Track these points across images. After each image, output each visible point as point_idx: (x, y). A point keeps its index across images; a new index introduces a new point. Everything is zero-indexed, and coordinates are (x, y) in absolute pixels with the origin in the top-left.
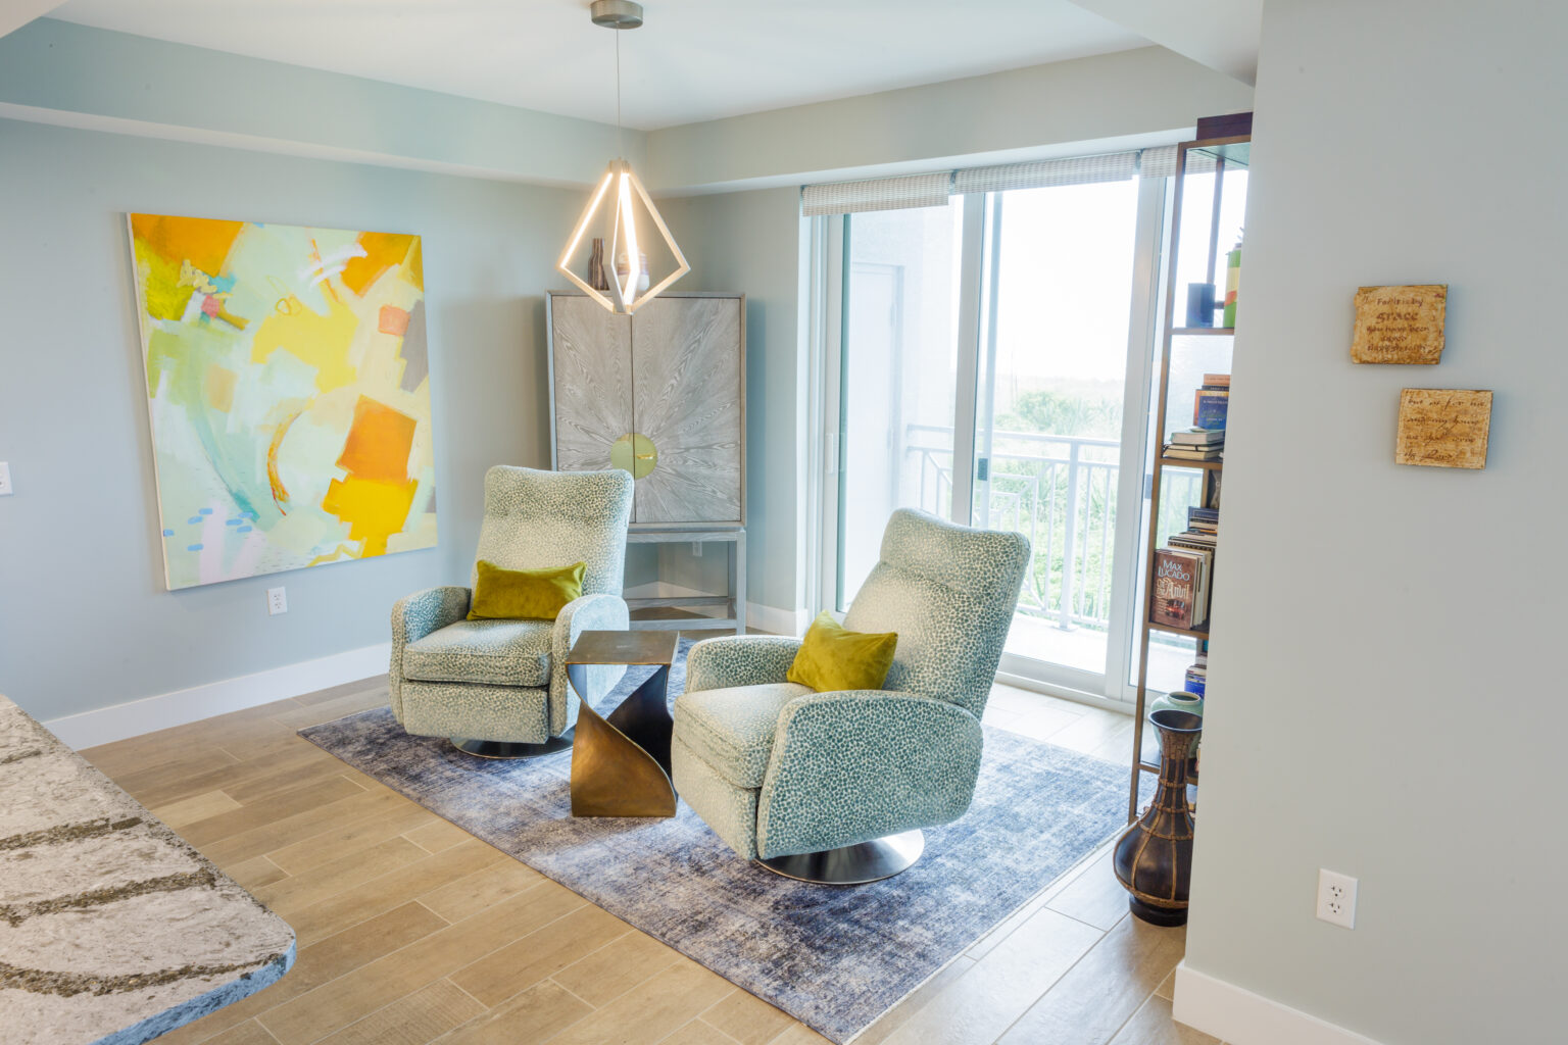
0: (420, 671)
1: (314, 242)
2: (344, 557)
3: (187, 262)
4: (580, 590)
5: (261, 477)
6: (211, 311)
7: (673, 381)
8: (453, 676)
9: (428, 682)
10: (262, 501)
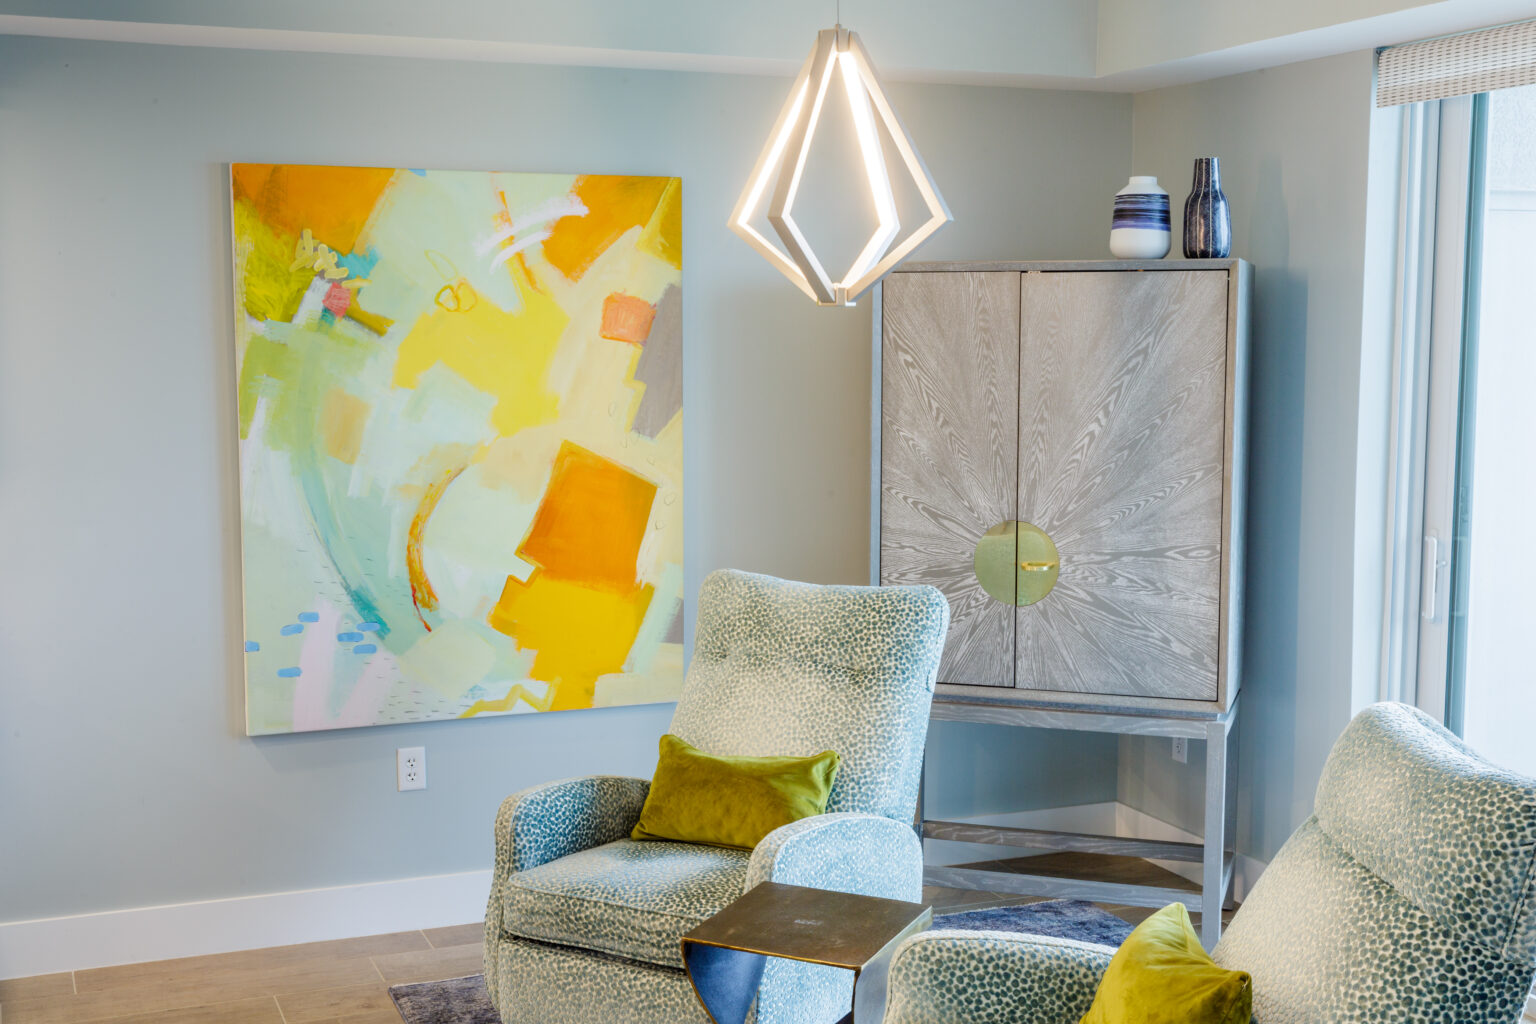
0: (526, 922)
1: (502, 194)
2: (521, 707)
3: (308, 233)
4: (822, 801)
5: (397, 568)
6: (338, 307)
7: (1094, 427)
8: (576, 937)
9: (542, 943)
10: (395, 606)
